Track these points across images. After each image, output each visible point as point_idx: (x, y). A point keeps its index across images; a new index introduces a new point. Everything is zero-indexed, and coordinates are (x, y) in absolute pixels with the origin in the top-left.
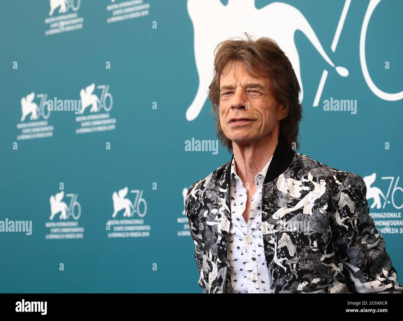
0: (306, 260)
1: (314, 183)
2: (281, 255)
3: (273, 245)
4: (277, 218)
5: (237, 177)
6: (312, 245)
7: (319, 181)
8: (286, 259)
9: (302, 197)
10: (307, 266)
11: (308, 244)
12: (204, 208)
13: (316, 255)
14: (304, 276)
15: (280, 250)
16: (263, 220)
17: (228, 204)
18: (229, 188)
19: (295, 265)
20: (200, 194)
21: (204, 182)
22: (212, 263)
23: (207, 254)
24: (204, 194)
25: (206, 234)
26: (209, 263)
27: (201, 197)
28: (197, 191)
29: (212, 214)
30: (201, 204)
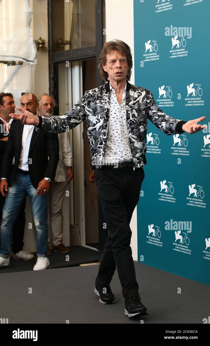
1: (141, 92)
2: (133, 117)
3: (130, 114)
4: (131, 104)
5: (113, 90)
6: (143, 113)
7: (143, 91)
8: (135, 118)
9: (138, 97)
10: (142, 120)
11: (142, 112)
12: (97, 99)
13: (144, 116)
14: (141, 124)
15: (133, 115)
16: (126, 104)
17: (109, 99)
18: (110, 93)
19: (138, 120)
20: (95, 94)
21: (95, 90)
22: (100, 119)
23: (97, 116)
24: (98, 94)
25: (98, 109)
26: (98, 119)
27: (96, 95)
28: (93, 92)
29: (102, 102)
30: (96, 98)
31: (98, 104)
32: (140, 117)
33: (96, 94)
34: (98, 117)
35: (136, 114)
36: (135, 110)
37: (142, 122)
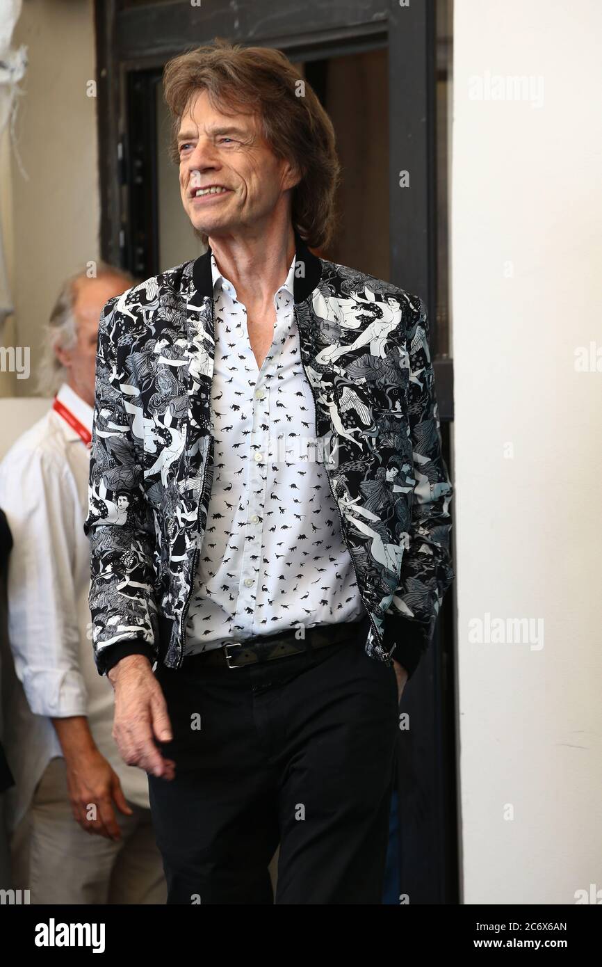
0: (388, 432)
6: (394, 409)
7: (386, 299)
8: (358, 429)
9: (363, 327)
11: (387, 407)
12: (155, 337)
16: (305, 362)
17: (210, 330)
18: (212, 303)
19: (374, 440)
20: (143, 312)
21: (143, 292)
22: (172, 431)
23: (156, 417)
24: (156, 313)
25: (161, 382)
26: (162, 432)
27: (147, 318)
28: (131, 306)
29: (178, 347)
30: (149, 331)
31: (162, 360)
33: (148, 312)
34: (161, 419)
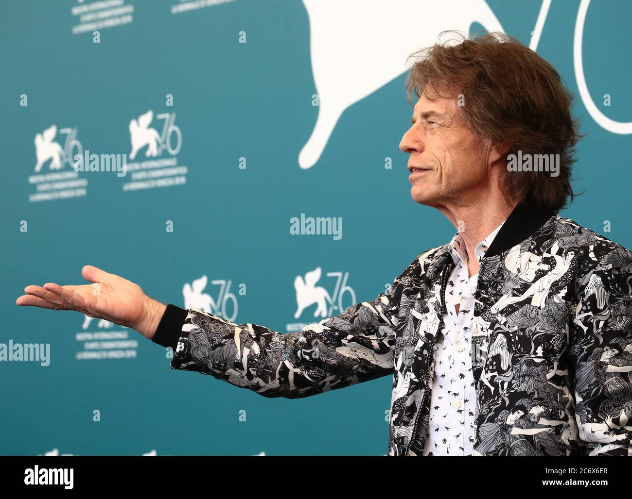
0: (524, 376)
1: (557, 257)
2: (491, 368)
7: (566, 254)
9: (536, 280)
11: (529, 352)
13: (540, 368)
15: (491, 360)
19: (506, 385)
32: (519, 370)
35: (506, 359)
36: (505, 340)
37: (524, 395)
